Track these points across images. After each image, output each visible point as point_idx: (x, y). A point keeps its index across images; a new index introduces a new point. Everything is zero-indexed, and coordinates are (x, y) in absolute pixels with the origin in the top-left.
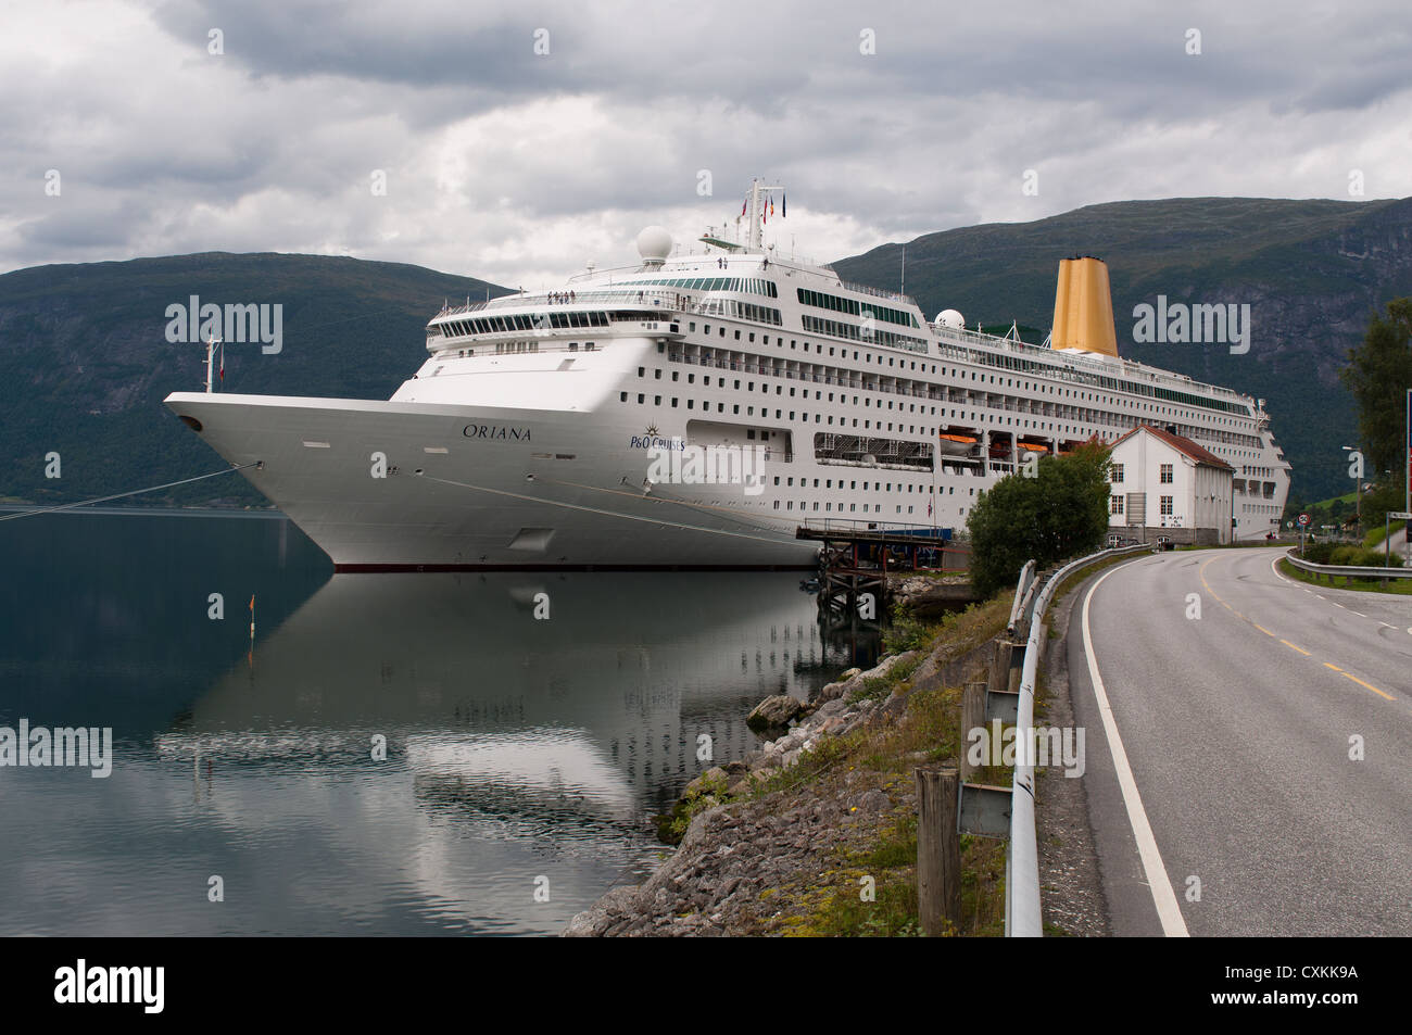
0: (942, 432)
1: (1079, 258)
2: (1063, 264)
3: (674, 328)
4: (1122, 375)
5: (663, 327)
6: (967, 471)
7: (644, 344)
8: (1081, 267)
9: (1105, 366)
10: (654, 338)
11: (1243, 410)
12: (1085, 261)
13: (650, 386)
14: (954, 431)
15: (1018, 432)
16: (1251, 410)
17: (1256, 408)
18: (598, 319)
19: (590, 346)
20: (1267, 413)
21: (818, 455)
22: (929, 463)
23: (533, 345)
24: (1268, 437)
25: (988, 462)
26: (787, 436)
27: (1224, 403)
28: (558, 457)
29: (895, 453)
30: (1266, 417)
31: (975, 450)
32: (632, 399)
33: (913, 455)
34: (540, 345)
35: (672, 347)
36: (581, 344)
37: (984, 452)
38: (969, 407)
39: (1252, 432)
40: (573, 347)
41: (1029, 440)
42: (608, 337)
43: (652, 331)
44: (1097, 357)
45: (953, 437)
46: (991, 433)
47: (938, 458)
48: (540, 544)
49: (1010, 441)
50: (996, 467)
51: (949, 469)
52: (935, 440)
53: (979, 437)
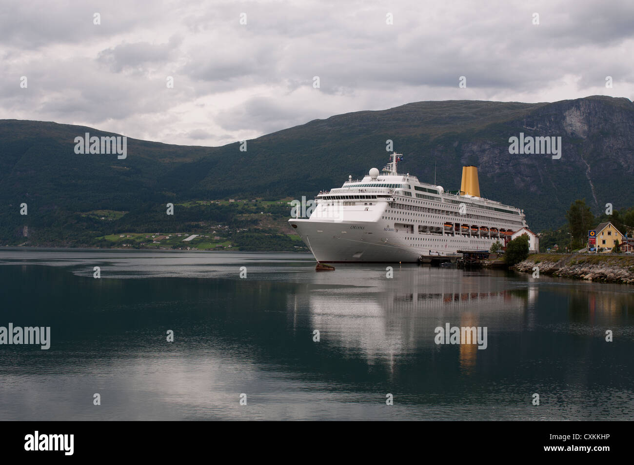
0: (445, 224)
1: (469, 166)
2: (464, 168)
3: (394, 200)
4: (485, 204)
5: (391, 199)
6: (450, 235)
7: (386, 204)
8: (470, 169)
9: (480, 201)
10: (388, 202)
11: (517, 213)
12: (471, 167)
13: (388, 215)
14: (447, 223)
15: (461, 223)
16: (520, 214)
17: (521, 213)
18: (374, 197)
19: (371, 204)
20: (524, 214)
21: (419, 231)
22: (441, 233)
23: (354, 203)
24: (524, 221)
25: (455, 232)
26: (412, 226)
27: (512, 212)
28: (369, 233)
29: (434, 230)
30: (524, 215)
31: (451, 229)
32: (385, 218)
33: (438, 231)
34: (356, 203)
35: (392, 204)
36: (368, 203)
37: (454, 229)
38: (450, 216)
39: (520, 220)
40: (366, 204)
41: (464, 225)
42: (377, 202)
43: (388, 200)
44: (477, 198)
45: (448, 225)
46: (455, 223)
47: (444, 231)
48: (359, 256)
49: (459, 225)
50: (456, 234)
51: (446, 234)
52: (443, 226)
53: (452, 225)
